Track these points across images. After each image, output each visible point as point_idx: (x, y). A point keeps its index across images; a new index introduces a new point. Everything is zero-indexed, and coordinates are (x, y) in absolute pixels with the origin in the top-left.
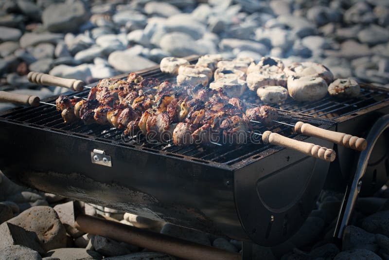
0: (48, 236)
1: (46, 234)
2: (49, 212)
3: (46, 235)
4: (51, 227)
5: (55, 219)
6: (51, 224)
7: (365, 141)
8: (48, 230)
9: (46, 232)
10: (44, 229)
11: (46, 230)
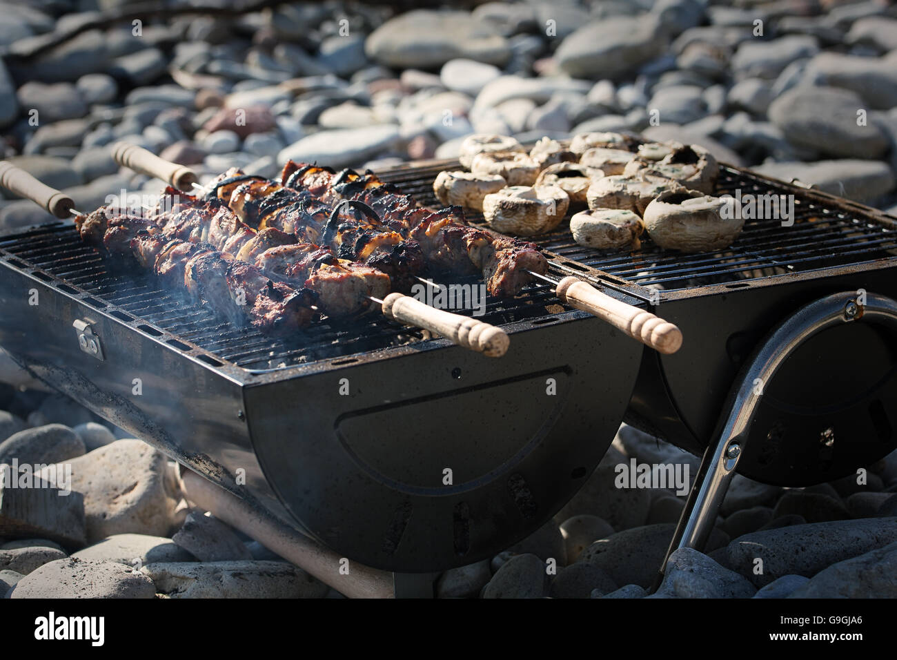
0: (118, 505)
1: (116, 501)
2: (142, 455)
3: (116, 503)
4: (131, 488)
5: (146, 471)
6: (133, 481)
7: (673, 330)
8: (123, 494)
9: (117, 496)
10: (116, 490)
11: (120, 492)
